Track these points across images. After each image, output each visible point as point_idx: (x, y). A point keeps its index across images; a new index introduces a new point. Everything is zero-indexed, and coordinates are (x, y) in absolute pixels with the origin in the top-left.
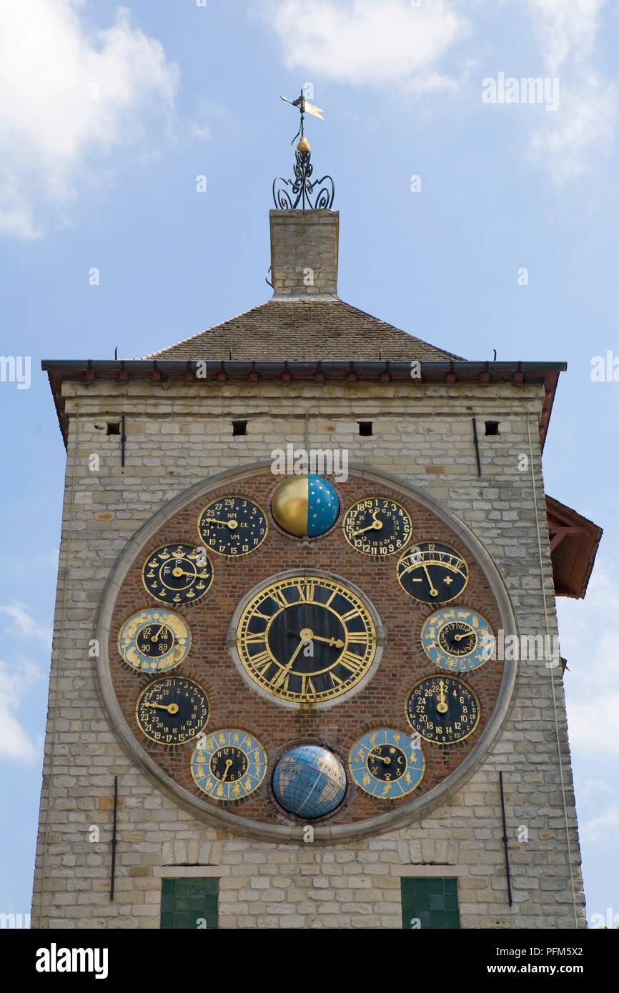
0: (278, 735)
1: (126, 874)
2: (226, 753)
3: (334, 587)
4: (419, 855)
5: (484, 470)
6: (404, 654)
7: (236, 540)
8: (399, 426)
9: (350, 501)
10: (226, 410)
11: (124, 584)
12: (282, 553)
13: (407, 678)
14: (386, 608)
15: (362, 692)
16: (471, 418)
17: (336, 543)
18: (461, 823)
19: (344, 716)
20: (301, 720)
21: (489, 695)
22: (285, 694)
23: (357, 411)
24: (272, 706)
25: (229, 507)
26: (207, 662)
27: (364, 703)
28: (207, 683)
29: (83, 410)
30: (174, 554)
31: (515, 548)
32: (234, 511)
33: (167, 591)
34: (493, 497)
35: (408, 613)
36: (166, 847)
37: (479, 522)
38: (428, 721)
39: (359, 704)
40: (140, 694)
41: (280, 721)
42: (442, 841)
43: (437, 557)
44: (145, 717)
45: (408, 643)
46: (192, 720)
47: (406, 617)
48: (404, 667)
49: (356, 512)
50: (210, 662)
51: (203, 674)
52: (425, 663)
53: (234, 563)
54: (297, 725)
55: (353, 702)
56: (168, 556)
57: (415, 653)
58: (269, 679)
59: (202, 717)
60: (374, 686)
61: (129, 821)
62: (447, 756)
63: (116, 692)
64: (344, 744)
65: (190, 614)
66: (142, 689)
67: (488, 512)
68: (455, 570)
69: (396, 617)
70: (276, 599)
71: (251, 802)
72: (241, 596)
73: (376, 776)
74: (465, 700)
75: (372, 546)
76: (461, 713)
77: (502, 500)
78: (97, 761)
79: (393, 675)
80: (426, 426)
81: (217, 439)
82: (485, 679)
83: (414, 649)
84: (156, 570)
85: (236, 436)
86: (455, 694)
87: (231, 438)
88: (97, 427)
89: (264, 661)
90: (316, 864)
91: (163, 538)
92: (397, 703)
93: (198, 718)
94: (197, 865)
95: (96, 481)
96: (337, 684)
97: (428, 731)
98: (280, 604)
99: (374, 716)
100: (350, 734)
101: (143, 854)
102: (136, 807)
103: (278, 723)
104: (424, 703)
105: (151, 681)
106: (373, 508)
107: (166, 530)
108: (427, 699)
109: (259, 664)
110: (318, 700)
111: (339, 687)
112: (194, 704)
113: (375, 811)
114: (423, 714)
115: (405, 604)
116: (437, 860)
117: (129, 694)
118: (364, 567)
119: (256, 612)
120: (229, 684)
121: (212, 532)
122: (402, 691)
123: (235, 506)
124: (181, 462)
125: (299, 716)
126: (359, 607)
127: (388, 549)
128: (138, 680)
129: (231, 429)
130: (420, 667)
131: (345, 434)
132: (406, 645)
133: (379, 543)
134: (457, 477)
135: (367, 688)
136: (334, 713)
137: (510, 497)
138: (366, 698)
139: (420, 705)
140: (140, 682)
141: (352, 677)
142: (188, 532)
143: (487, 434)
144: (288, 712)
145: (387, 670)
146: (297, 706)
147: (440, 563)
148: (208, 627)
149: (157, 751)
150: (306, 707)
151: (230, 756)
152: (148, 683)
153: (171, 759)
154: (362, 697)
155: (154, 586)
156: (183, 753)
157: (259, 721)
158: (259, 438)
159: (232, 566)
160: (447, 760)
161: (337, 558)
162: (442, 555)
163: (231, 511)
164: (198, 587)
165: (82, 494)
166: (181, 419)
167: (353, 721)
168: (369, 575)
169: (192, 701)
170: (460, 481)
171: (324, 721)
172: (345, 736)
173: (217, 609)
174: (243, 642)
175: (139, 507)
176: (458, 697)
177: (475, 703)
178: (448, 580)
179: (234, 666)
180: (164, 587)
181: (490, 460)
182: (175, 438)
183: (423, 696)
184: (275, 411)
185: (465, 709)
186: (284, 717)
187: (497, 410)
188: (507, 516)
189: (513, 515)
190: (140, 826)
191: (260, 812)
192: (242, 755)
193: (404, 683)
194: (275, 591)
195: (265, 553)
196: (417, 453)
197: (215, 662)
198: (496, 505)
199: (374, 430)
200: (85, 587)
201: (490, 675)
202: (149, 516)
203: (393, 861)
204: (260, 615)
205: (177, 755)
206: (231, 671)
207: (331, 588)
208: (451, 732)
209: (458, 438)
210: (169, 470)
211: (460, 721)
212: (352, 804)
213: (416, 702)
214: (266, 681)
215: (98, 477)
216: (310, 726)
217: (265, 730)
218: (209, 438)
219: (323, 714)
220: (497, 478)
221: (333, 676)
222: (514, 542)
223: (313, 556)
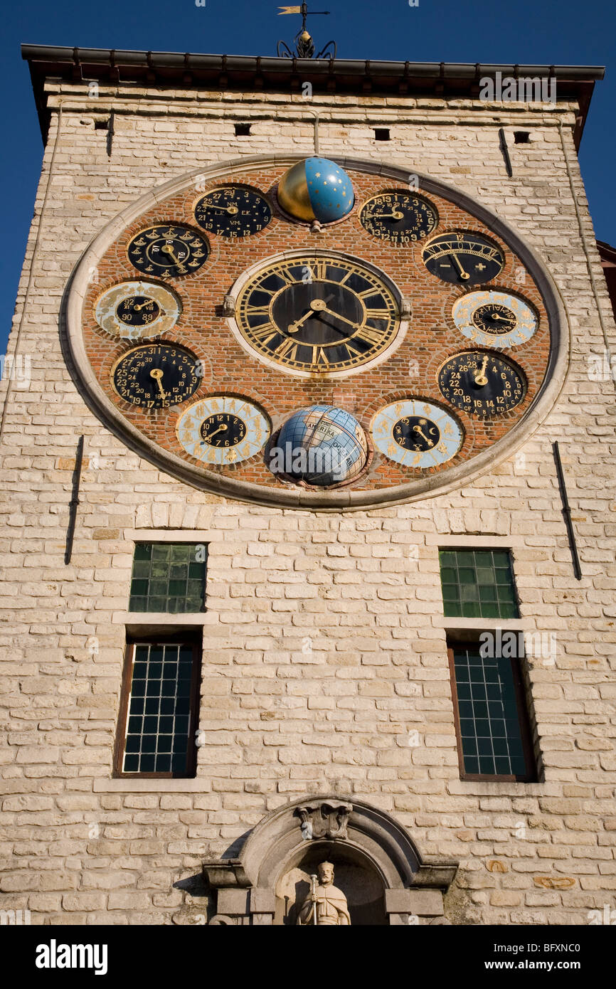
0: (284, 402)
1: (90, 536)
2: (220, 419)
3: (349, 268)
4: (461, 524)
5: (514, 172)
6: (432, 330)
7: (237, 226)
8: (420, 133)
9: (366, 194)
10: (228, 113)
11: (104, 257)
12: (289, 237)
13: (438, 352)
14: (410, 288)
15: (384, 364)
16: (498, 129)
17: (351, 230)
18: (510, 492)
19: (363, 387)
20: (312, 388)
21: (535, 369)
22: (291, 363)
23: (372, 117)
24: (277, 374)
25: (229, 197)
26: (198, 331)
27: (388, 374)
28: (199, 350)
29: (68, 105)
30: (164, 235)
31: (555, 238)
32: (235, 200)
33: (154, 267)
34: (528, 195)
35: (437, 293)
36: (142, 510)
37: (514, 215)
38: (465, 394)
39: (381, 375)
40: (117, 358)
41: (286, 389)
42: (488, 511)
43: (467, 247)
44: (123, 383)
45: (437, 320)
46: (180, 388)
47: (433, 296)
48: (433, 341)
49: (373, 206)
50: (203, 331)
51: (194, 342)
52: (458, 338)
53: (233, 243)
54: (307, 393)
55: (373, 373)
56: (158, 236)
57: (445, 330)
58: (273, 349)
59: (192, 385)
60: (399, 358)
61: (96, 482)
62: (489, 427)
63: (88, 356)
64: (364, 412)
65: (181, 287)
66: (119, 355)
67: (522, 207)
68: (489, 257)
69: (423, 297)
70: (282, 277)
71: (249, 466)
72: (240, 273)
73: (404, 446)
74: (508, 374)
75: (391, 235)
76: (503, 388)
77: (537, 197)
78: (60, 421)
79: (421, 349)
80: (449, 134)
81: (217, 138)
82: (530, 355)
83: (444, 325)
84: (143, 249)
85: (238, 137)
86: (495, 370)
87: (234, 138)
88: (82, 123)
89: (268, 332)
90: (332, 530)
91: (152, 219)
92: (427, 375)
93: (187, 384)
94: (181, 529)
95: (79, 167)
96: (354, 355)
97: (465, 404)
98: (287, 280)
99: (400, 387)
100: (370, 404)
101: (112, 516)
102: (106, 468)
103: (283, 391)
104: (459, 377)
105: (132, 347)
106: (392, 202)
107: (156, 211)
108: (462, 374)
109: (261, 335)
110: (331, 370)
111: (357, 359)
112: (183, 372)
113: (404, 478)
114: (458, 388)
115: (431, 285)
116: (483, 530)
117: (104, 358)
118: (384, 251)
119: (258, 287)
120: (226, 352)
121: (208, 218)
122: (432, 363)
123: (235, 197)
124: (174, 155)
125: (308, 385)
126: (379, 286)
127: (410, 238)
128: (116, 345)
129: (234, 130)
130: (452, 342)
131: (359, 138)
132: (435, 322)
133: (399, 233)
134: (486, 177)
135: (389, 360)
136: (351, 383)
137: (546, 195)
138: (389, 369)
139: (454, 380)
140: (118, 347)
141: (372, 349)
142: (181, 215)
143: (516, 142)
144: (295, 380)
145: (414, 344)
146: (307, 375)
147: (470, 252)
148: (201, 299)
149: (134, 414)
150: (317, 376)
151: (225, 421)
152: (127, 349)
153: (152, 422)
154: (385, 368)
155: (140, 261)
156: (168, 416)
157: (261, 388)
158: (265, 139)
159: (231, 246)
160: (489, 430)
161: (352, 243)
162: (472, 245)
163: (230, 200)
164: (190, 264)
165: (60, 177)
166: (178, 119)
167: (374, 391)
168: (389, 258)
169: (180, 369)
170: (490, 180)
171: (339, 390)
172: (365, 404)
173: (212, 283)
174: (242, 314)
175: (126, 190)
176: (499, 372)
177: (519, 379)
178: (481, 267)
179: (231, 336)
180: (151, 263)
181: (522, 164)
182: (170, 135)
183: (457, 371)
184: (281, 115)
185: (508, 385)
186: (292, 385)
187: (527, 121)
188: (543, 210)
189: (553, 210)
190: (110, 487)
191: (261, 477)
192: (240, 422)
193: (433, 357)
194: (281, 269)
195: (270, 235)
196: (441, 156)
197: (208, 331)
198: (531, 201)
199: (392, 135)
200: (58, 258)
201: (535, 352)
202: (136, 198)
203: (427, 530)
204: (263, 290)
205: (159, 418)
206: (228, 340)
207: (346, 269)
208: (493, 405)
209: (484, 145)
210: (162, 161)
211: (503, 395)
212: (376, 471)
213: (449, 377)
214: (269, 350)
215: (81, 164)
216: (322, 395)
217: (266, 397)
218: (209, 137)
219: (337, 384)
220: (530, 178)
221: (349, 348)
222: (555, 233)
223: (324, 241)
